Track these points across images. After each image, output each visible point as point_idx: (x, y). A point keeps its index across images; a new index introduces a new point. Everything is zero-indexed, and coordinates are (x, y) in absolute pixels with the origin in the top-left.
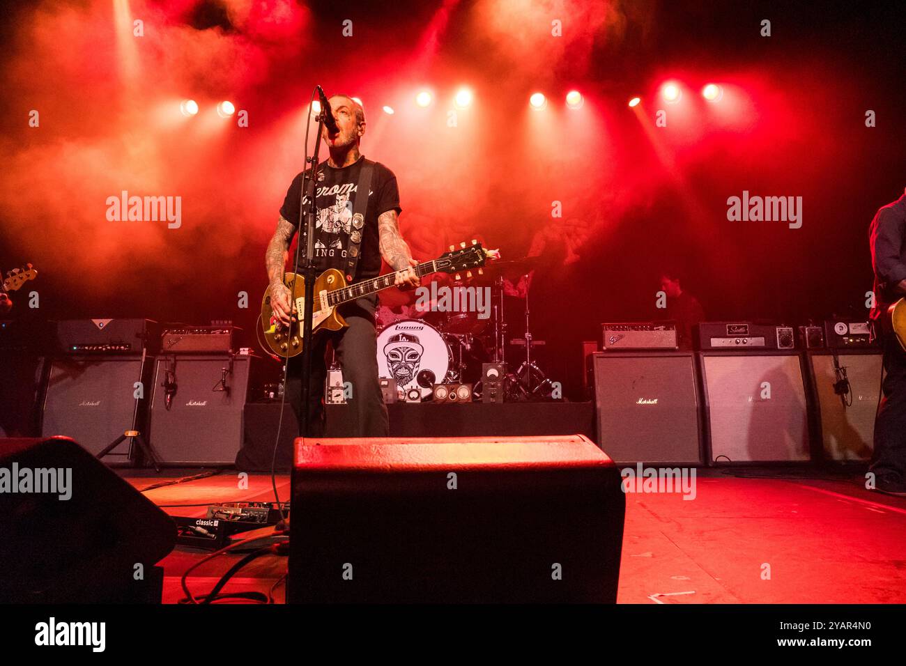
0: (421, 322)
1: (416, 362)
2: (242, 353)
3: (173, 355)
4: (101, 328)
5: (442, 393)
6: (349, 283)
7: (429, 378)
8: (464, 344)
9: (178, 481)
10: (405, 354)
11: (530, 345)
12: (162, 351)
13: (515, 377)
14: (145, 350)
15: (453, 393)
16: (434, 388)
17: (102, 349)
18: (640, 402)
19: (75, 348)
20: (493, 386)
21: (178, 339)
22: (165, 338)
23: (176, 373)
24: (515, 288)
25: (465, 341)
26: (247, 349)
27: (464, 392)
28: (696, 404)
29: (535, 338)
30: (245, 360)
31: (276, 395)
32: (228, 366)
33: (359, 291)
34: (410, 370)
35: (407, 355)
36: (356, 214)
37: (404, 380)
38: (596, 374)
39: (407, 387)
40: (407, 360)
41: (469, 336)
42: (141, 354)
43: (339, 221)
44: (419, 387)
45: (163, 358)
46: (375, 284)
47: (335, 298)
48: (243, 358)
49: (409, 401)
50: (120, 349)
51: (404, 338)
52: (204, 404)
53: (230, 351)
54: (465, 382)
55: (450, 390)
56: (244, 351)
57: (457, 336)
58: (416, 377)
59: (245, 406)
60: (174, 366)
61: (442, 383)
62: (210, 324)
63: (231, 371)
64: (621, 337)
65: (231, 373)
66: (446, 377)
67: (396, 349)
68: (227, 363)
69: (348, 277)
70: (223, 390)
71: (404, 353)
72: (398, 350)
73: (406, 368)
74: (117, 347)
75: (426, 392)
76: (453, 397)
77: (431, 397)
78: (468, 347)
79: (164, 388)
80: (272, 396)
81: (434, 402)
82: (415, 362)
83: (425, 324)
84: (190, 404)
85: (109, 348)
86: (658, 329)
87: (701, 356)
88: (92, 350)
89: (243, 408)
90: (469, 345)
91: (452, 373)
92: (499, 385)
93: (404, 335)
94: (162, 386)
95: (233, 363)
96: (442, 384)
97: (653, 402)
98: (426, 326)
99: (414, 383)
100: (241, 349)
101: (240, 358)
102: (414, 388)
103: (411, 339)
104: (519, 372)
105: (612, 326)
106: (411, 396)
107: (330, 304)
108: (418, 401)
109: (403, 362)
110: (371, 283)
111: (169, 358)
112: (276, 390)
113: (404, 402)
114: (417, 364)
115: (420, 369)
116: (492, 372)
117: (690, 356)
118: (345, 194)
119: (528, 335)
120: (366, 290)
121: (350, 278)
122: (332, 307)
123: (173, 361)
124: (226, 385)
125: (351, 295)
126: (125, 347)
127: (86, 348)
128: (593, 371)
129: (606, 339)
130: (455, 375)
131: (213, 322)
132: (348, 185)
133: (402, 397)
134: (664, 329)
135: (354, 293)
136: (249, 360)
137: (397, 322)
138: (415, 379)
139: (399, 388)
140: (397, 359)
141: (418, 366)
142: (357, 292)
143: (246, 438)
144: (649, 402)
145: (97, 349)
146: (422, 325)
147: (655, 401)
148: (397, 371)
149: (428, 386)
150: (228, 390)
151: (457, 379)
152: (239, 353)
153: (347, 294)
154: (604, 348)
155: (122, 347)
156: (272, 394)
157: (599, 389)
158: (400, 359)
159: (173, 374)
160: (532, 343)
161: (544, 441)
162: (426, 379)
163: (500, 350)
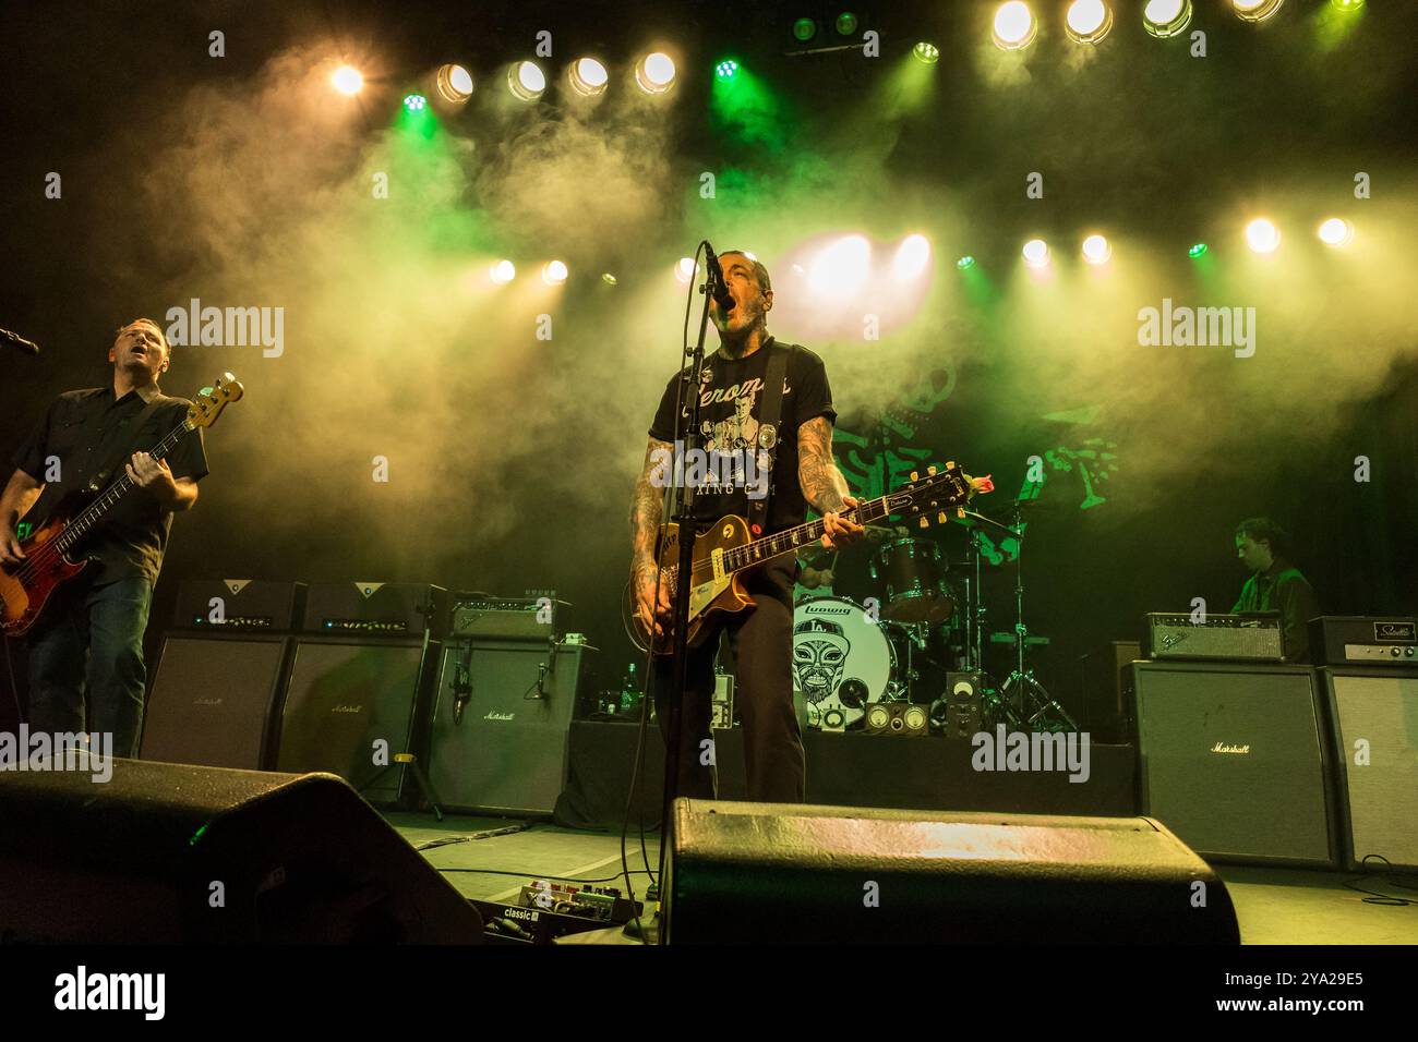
0: (847, 602)
1: (838, 666)
2: (569, 641)
3: (468, 640)
4: (367, 596)
5: (879, 718)
6: (755, 537)
7: (858, 693)
8: (916, 640)
9: (470, 837)
10: (821, 652)
11: (1023, 644)
12: (452, 634)
13: (999, 695)
14: (428, 631)
15: (897, 720)
16: (868, 709)
17: (367, 628)
18: (1218, 749)
19: (330, 625)
20: (963, 711)
21: (476, 617)
22: (457, 614)
23: (471, 670)
24: (997, 549)
25: (916, 634)
26: (576, 635)
27: (915, 718)
28: (1320, 756)
29: (1032, 632)
30: (573, 652)
31: (618, 709)
32: (548, 661)
33: (769, 548)
34: (828, 679)
35: (824, 654)
36: (764, 426)
37: (817, 694)
38: (1138, 696)
39: (823, 706)
40: (824, 661)
41: (924, 627)
42: (423, 637)
43: (741, 439)
44: (843, 707)
45: (453, 644)
46: (794, 538)
47: (735, 560)
48: (570, 649)
49: (826, 729)
50: (392, 629)
51: (819, 626)
52: (510, 717)
53: (552, 637)
54: (917, 702)
55: (893, 713)
56: (573, 639)
57: (904, 625)
58: (837, 689)
59: (571, 725)
60: (468, 659)
61: (880, 701)
62: (523, 595)
63: (551, 669)
64: (1183, 636)
65: (552, 672)
66: (885, 692)
67: (807, 644)
68: (547, 655)
69: (754, 527)
70: (540, 698)
71: (818, 651)
72: (810, 646)
73: (821, 675)
74: (389, 627)
75: (853, 715)
76: (897, 726)
77: (861, 723)
78: (923, 644)
79: (453, 691)
80: (612, 711)
81: (867, 731)
82: (836, 666)
83: (853, 605)
84: (490, 717)
85: (377, 626)
86: (1248, 626)
87: (1328, 675)
88: (354, 628)
89: (568, 728)
90: (923, 641)
91: (896, 686)
92: (974, 709)
93: (819, 622)
94: (450, 686)
95: (555, 657)
96: (879, 703)
97: (1241, 751)
98: (855, 608)
99: (833, 700)
100: (568, 635)
101: (566, 649)
102: (835, 707)
103: (831, 628)
104: (1005, 687)
105: (1166, 617)
106: (830, 720)
107: (727, 570)
108: (841, 730)
109: (817, 664)
110: (788, 536)
111: (462, 645)
112: (618, 701)
113: (818, 729)
114: (839, 669)
115: (844, 678)
116: (963, 687)
117: (1307, 674)
118: (747, 395)
119: (1020, 627)
120: (781, 547)
121: (758, 529)
122: (730, 575)
123: (467, 650)
124: (544, 691)
125: (758, 555)
126: (401, 626)
127: (346, 625)
128: (1134, 692)
129: (1156, 639)
130: (900, 689)
131: (527, 592)
132: (751, 382)
133: (814, 722)
134: (1259, 626)
135: (762, 551)
136: (579, 654)
137: (809, 601)
138: (836, 693)
139: (810, 707)
140: (808, 660)
141: (841, 672)
142: (766, 551)
143: (571, 775)
144: (1234, 750)
145: (361, 628)
146: (848, 607)
147: (1245, 749)
148: (806, 678)
149: (857, 705)
150: (546, 698)
151: (904, 695)
152: (564, 641)
153: (752, 554)
154: (1153, 654)
155: (396, 626)
156: (612, 707)
157: (1144, 724)
158: (812, 661)
159: (467, 670)
160: (1026, 641)
161: (1087, 827)
162: (853, 693)
163: (974, 651)
